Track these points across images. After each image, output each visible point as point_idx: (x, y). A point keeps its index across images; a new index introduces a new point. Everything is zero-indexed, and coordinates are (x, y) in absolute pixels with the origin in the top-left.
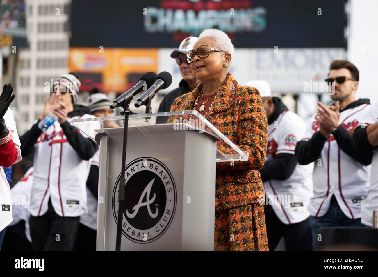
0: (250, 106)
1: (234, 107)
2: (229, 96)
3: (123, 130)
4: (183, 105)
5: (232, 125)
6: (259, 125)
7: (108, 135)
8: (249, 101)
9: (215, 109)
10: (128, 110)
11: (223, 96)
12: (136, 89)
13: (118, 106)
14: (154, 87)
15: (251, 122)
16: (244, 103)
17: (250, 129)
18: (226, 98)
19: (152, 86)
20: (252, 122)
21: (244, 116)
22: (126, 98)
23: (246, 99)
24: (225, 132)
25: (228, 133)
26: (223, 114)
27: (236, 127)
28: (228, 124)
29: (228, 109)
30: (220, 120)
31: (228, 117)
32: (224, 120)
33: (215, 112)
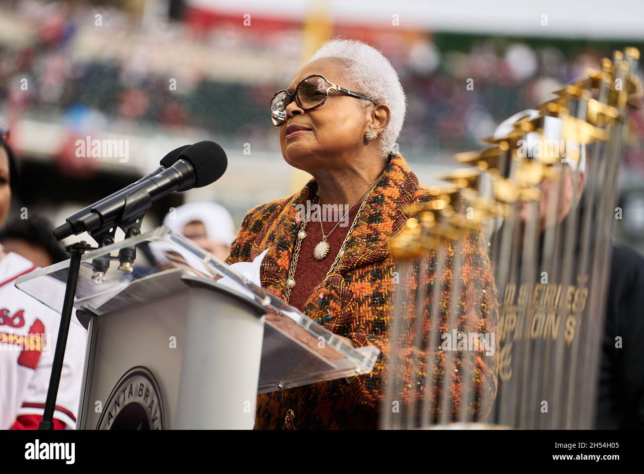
2: (393, 218)
9: (352, 256)
11: (376, 218)
18: (383, 224)
21: (435, 276)
24: (375, 320)
25: (386, 321)
26: (372, 269)
27: (405, 306)
28: (383, 299)
29: (385, 256)
30: (362, 288)
31: (385, 278)
32: (375, 288)
33: (353, 264)
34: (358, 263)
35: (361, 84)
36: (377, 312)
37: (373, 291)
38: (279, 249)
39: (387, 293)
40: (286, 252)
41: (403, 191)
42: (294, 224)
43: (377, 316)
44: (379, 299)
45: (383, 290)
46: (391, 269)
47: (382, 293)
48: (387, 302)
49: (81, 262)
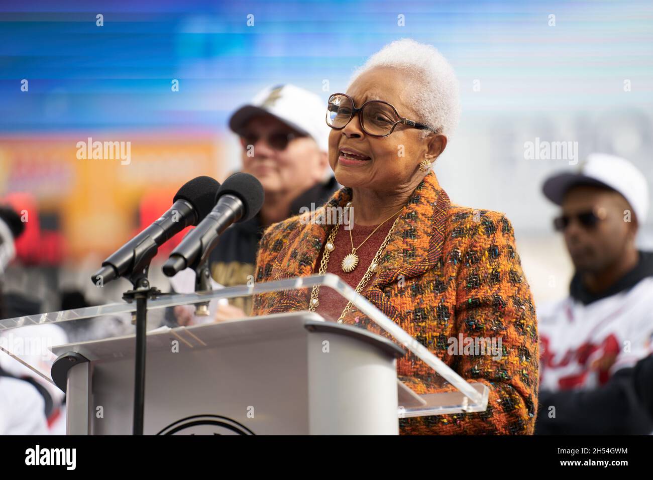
0: (490, 265)
1: (443, 264)
2: (428, 234)
3: (134, 345)
4: (291, 250)
5: (439, 316)
6: (514, 320)
7: (89, 361)
8: (487, 253)
9: (390, 270)
10: (145, 286)
11: (410, 234)
12: (166, 227)
13: (115, 275)
14: (214, 218)
15: (493, 314)
16: (471, 257)
17: (492, 332)
18: (419, 240)
19: (208, 216)
20: (497, 312)
21: (473, 293)
22: (139, 251)
23: (478, 245)
40: (309, 267)
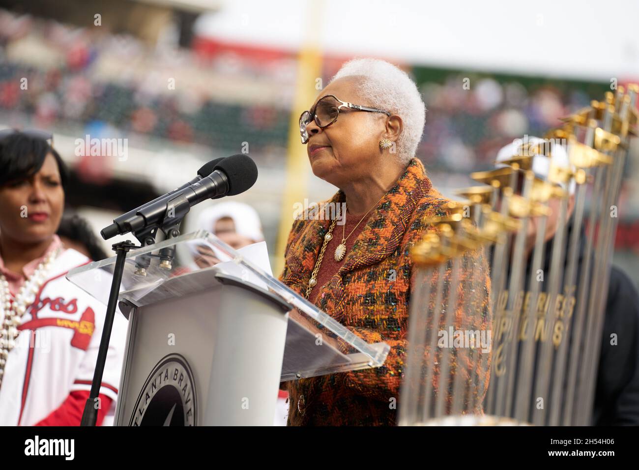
2: (394, 224)
9: (353, 258)
11: (380, 223)
18: (385, 229)
24: (366, 319)
25: (376, 320)
26: (369, 271)
27: (394, 307)
28: (374, 299)
29: (380, 260)
30: (358, 288)
31: (378, 279)
32: (368, 289)
33: (352, 266)
34: (356, 266)
35: (373, 98)
36: (368, 312)
37: (366, 291)
38: (306, 251)
39: (378, 294)
40: (311, 253)
41: (410, 198)
42: (322, 227)
43: (368, 315)
44: (371, 299)
45: (375, 291)
46: (386, 271)
47: (374, 294)
48: (378, 302)
49: (126, 259)
